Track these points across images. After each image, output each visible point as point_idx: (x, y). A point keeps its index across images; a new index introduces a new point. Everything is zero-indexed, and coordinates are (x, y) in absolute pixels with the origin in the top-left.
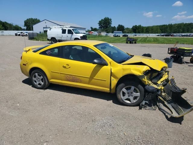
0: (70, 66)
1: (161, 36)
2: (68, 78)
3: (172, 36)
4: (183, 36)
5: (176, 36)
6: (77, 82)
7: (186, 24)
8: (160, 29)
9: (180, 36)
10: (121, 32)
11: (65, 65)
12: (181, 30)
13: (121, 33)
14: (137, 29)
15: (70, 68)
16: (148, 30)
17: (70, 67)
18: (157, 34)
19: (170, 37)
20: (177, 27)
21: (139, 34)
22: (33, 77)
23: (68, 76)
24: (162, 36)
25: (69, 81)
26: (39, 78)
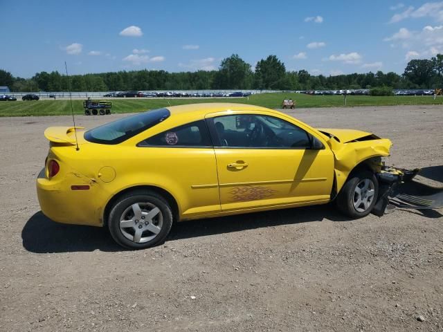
0: (245, 164)
1: (114, 96)
2: (239, 195)
3: (139, 96)
4: (159, 96)
5: (146, 96)
6: (261, 198)
7: (152, 72)
8: (104, 81)
9: (154, 96)
10: (5, 88)
11: (234, 164)
12: (147, 85)
13: (5, 90)
14: (47, 82)
15: (245, 169)
16: (77, 83)
17: (245, 167)
18: (105, 94)
19: (136, 98)
20: (136, 77)
21: (61, 94)
22: (122, 218)
23: (240, 188)
24: (118, 96)
25: (243, 200)
26: (143, 217)
